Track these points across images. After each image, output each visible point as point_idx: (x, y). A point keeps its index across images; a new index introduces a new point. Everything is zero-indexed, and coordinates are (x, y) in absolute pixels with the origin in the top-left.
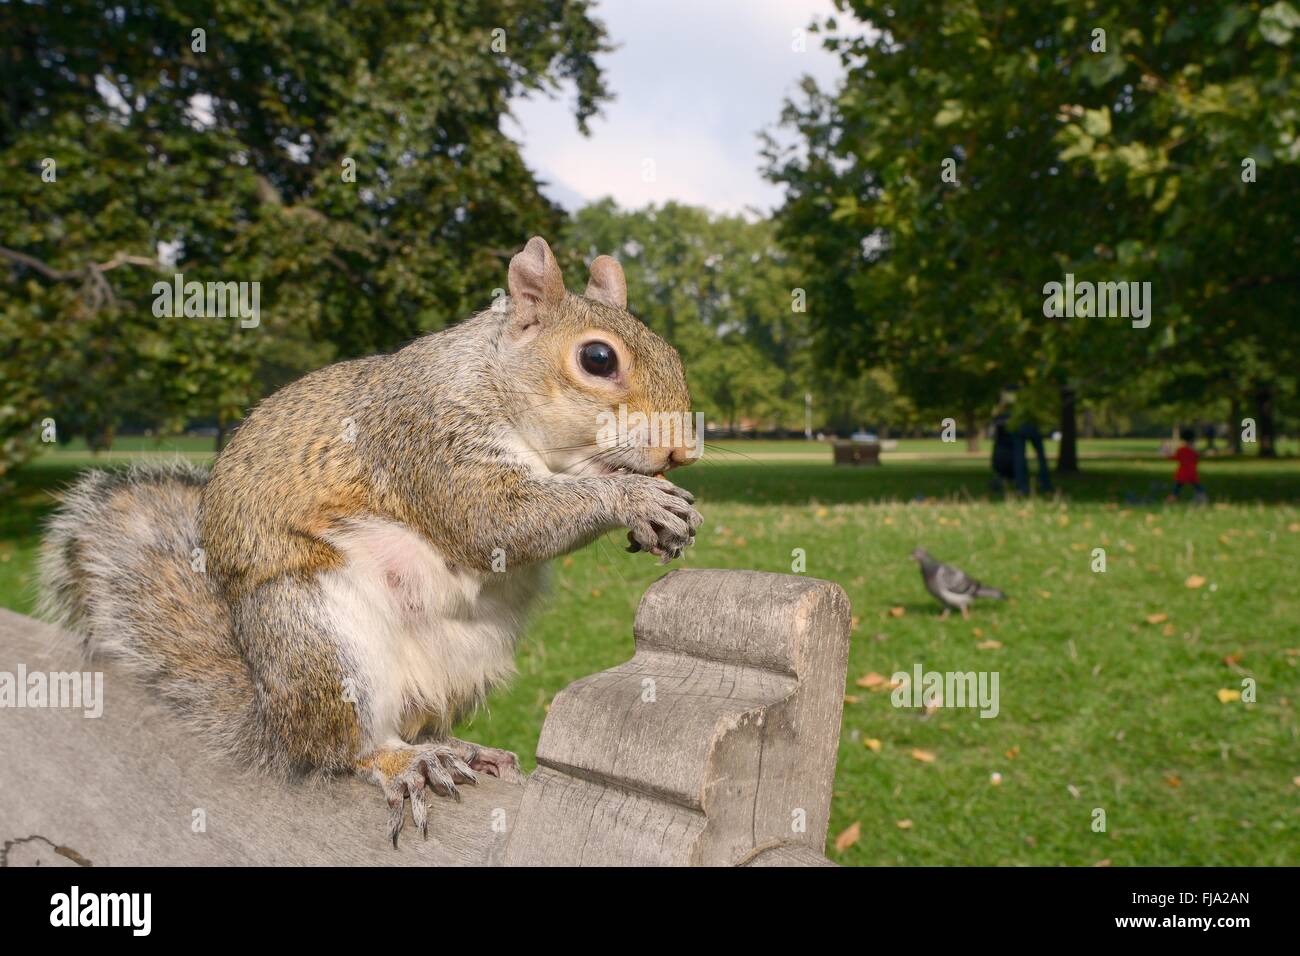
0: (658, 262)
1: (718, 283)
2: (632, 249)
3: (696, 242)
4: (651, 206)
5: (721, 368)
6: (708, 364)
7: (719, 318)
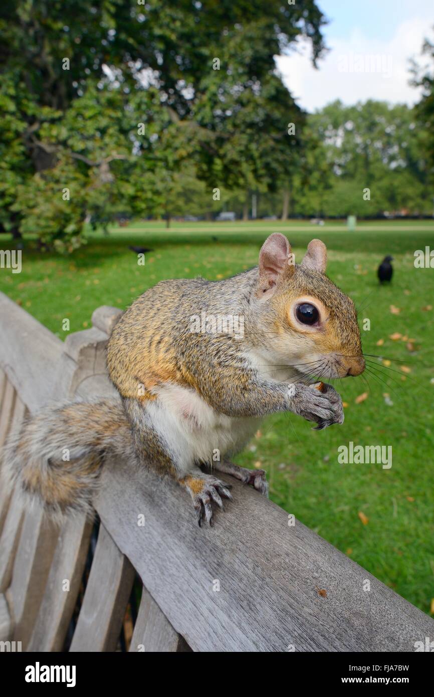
0: (362, 131)
1: (392, 140)
2: (349, 126)
3: (381, 120)
4: (359, 103)
5: (392, 185)
6: (385, 183)
7: (392, 158)
